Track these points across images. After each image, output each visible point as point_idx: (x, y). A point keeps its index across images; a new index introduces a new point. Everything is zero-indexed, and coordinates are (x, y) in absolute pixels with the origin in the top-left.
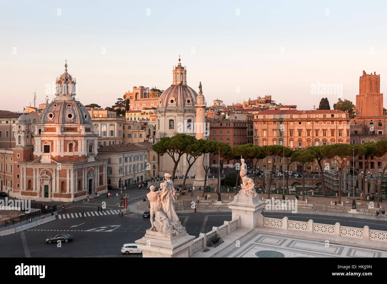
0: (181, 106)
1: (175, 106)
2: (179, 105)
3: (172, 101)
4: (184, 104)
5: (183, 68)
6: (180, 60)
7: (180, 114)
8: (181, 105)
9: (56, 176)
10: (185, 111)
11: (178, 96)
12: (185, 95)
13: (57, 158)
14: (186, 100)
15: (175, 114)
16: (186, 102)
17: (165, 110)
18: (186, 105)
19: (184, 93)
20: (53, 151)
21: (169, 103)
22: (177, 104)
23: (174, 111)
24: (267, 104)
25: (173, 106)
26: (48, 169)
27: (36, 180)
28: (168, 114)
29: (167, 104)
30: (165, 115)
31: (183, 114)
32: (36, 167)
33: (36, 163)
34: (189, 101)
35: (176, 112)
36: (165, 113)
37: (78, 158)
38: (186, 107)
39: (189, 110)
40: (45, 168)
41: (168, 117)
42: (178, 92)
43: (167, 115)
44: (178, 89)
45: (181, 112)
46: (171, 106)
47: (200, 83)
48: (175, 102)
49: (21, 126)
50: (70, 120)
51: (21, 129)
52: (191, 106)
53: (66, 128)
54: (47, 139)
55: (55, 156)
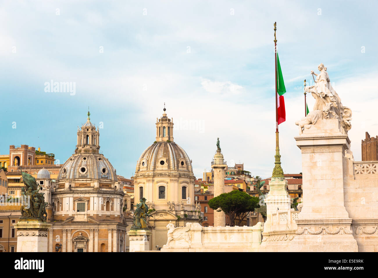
0: (175, 169)
1: (167, 168)
2: (172, 167)
3: (162, 163)
4: (178, 167)
5: (169, 120)
6: (165, 110)
7: (174, 179)
8: (175, 167)
9: (94, 238)
10: (180, 176)
11: (169, 157)
12: (177, 155)
13: (95, 217)
14: (179, 162)
15: (167, 179)
16: (180, 165)
17: (154, 174)
18: (180, 169)
19: (177, 153)
20: (89, 210)
21: (159, 164)
22: (169, 167)
23: (165, 175)
24: (241, 176)
25: (164, 169)
26: (82, 230)
27: (67, 243)
28: (156, 179)
29: (155, 167)
30: (153, 181)
31: (177, 179)
32: (67, 228)
33: (66, 223)
34: (182, 163)
35: (169, 176)
36: (153, 177)
37: (114, 219)
38: (181, 171)
39: (184, 175)
40: (78, 228)
41: (157, 182)
42: (168, 151)
43: (156, 181)
44: (168, 147)
45: (175, 176)
46: (161, 169)
47: (218, 139)
48: (166, 164)
49: (43, 181)
50: (105, 175)
51: (44, 185)
52: (185, 169)
53: (102, 184)
54: (81, 196)
55: (92, 215)
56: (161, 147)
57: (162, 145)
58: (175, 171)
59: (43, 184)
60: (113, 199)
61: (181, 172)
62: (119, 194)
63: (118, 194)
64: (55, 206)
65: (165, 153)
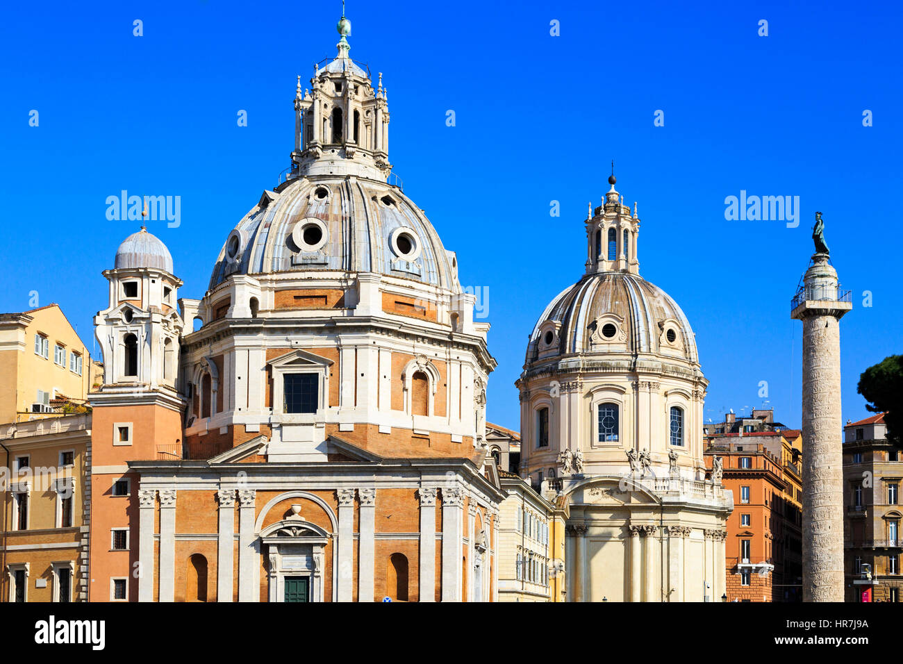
1: (624, 348)
2: (639, 344)
4: (659, 345)
7: (645, 378)
9: (359, 530)
10: (665, 372)
11: (630, 311)
12: (654, 310)
13: (361, 436)
16: (665, 339)
17: (583, 365)
18: (663, 350)
20: (337, 404)
22: (629, 343)
23: (619, 366)
25: (616, 348)
26: (305, 495)
27: (236, 550)
29: (587, 343)
30: (581, 385)
31: (656, 379)
32: (235, 487)
33: (235, 462)
36: (581, 374)
37: (449, 450)
38: (667, 358)
39: (677, 370)
40: (286, 486)
41: (593, 392)
42: (627, 296)
44: (625, 286)
45: (651, 371)
46: (605, 348)
49: (136, 283)
50: (408, 264)
51: (139, 297)
52: (680, 354)
53: (393, 299)
54: (300, 343)
55: (351, 428)
56: (603, 285)
57: (606, 281)
58: (649, 357)
59: (136, 296)
60: (442, 366)
61: (666, 360)
62: (469, 347)
63: (464, 346)
64: (197, 398)
65: (617, 302)
